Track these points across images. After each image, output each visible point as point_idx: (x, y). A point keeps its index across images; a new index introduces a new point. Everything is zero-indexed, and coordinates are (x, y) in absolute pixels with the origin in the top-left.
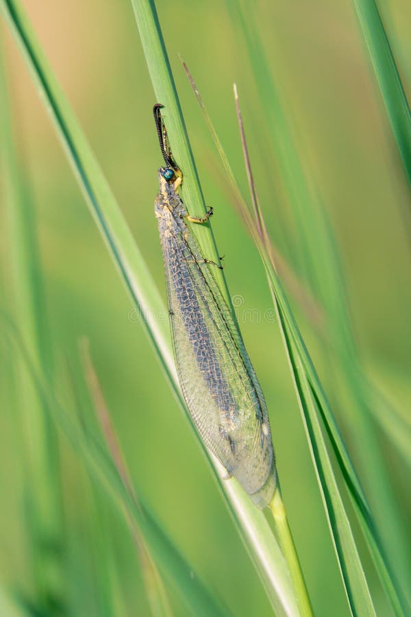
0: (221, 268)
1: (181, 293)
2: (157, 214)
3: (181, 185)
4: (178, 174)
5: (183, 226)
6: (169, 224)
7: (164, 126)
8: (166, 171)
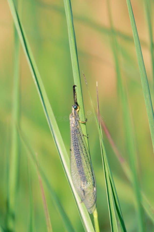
0: (88, 138)
1: (75, 144)
2: (70, 119)
3: (79, 111)
4: (78, 107)
5: (78, 123)
6: (74, 122)
7: (76, 92)
8: (75, 106)
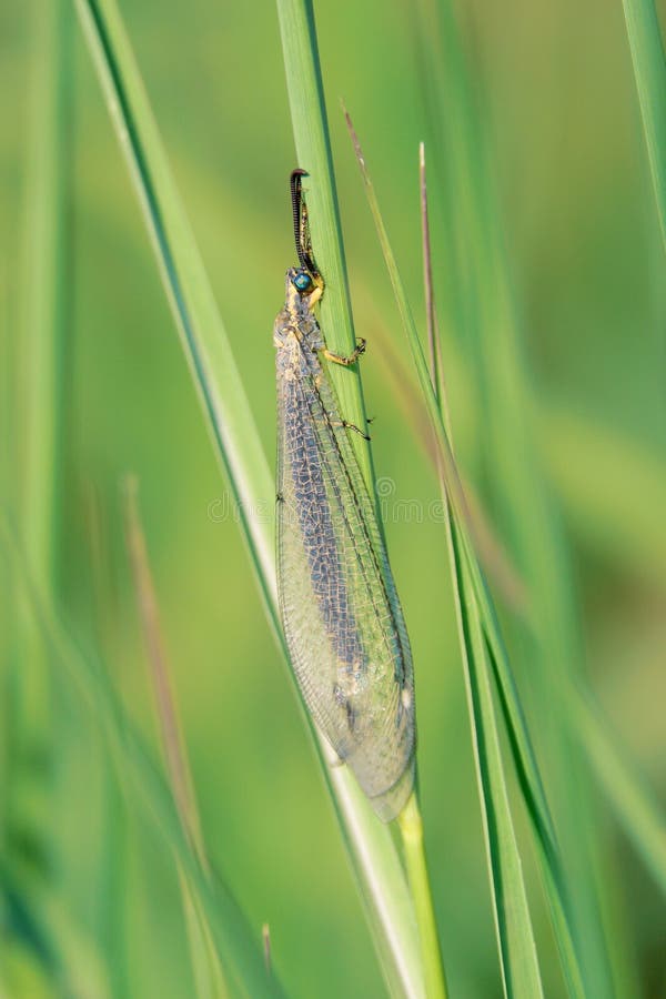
1: (299, 470)
4: (318, 282)
5: (316, 366)
6: (293, 359)
8: (299, 276)
